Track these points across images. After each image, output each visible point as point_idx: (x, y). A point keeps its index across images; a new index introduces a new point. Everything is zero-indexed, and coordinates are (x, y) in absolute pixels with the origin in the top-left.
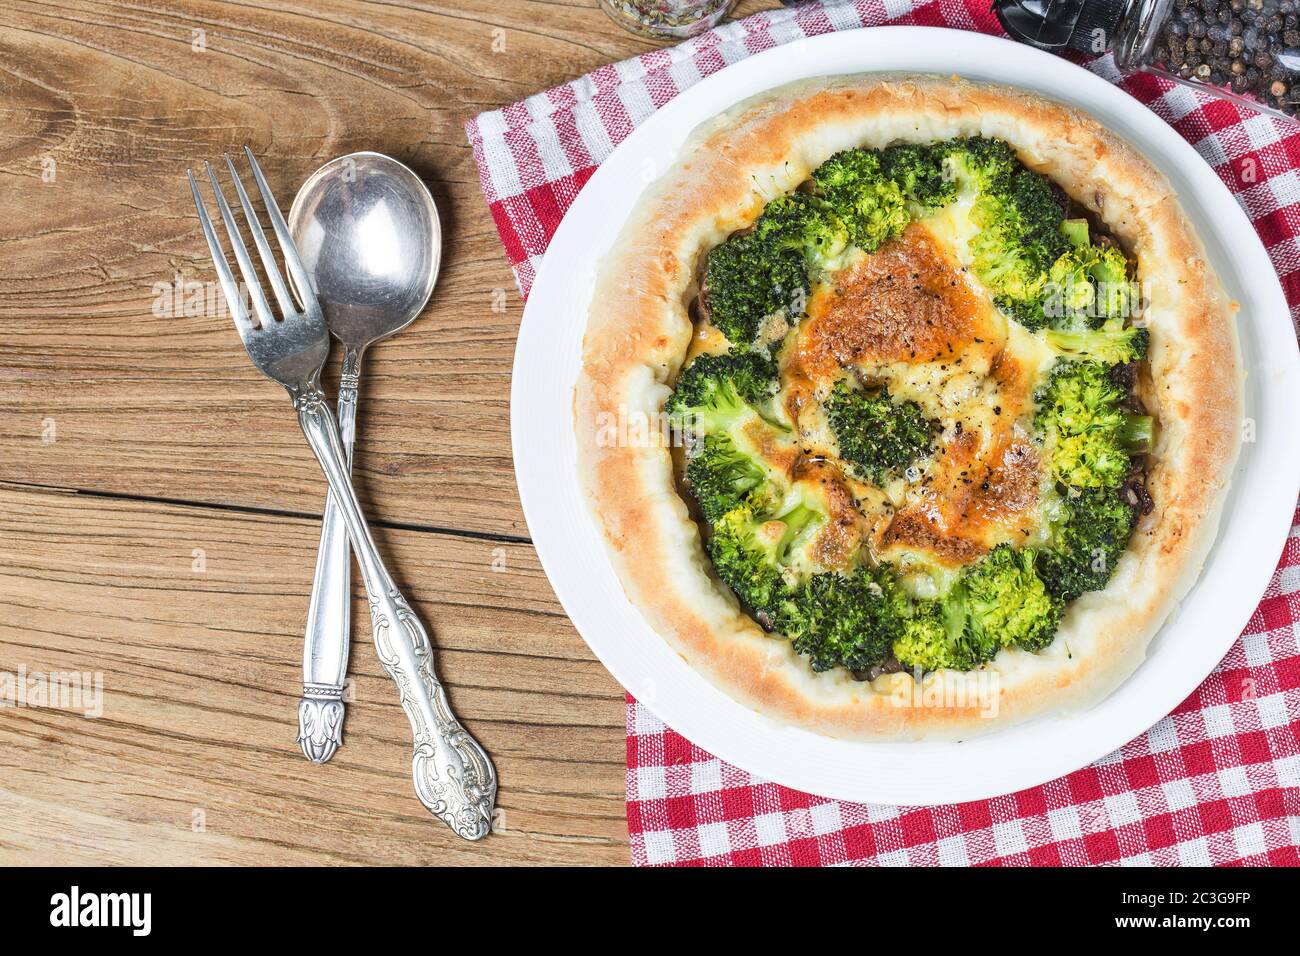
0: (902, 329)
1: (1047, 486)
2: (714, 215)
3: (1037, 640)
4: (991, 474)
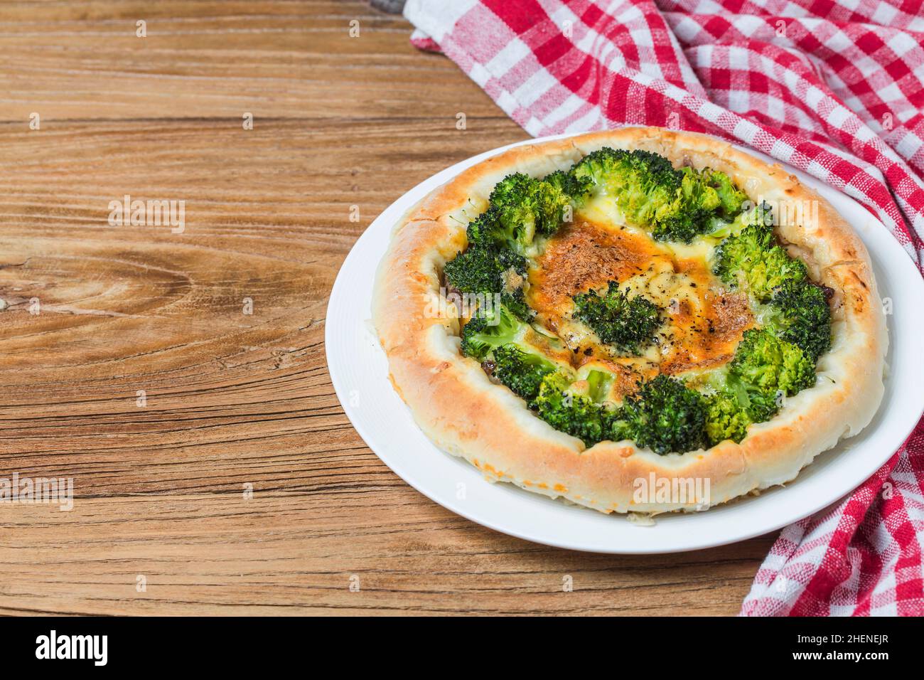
0: (600, 265)
2: (435, 246)
3: (806, 380)
4: (711, 322)
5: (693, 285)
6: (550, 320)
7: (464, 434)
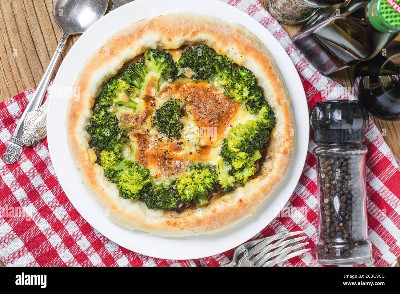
0: (205, 113)
1: (173, 178)
2: (216, 41)
3: (124, 194)
4: (171, 159)
5: (191, 153)
6: (172, 89)
7: (103, 47)
